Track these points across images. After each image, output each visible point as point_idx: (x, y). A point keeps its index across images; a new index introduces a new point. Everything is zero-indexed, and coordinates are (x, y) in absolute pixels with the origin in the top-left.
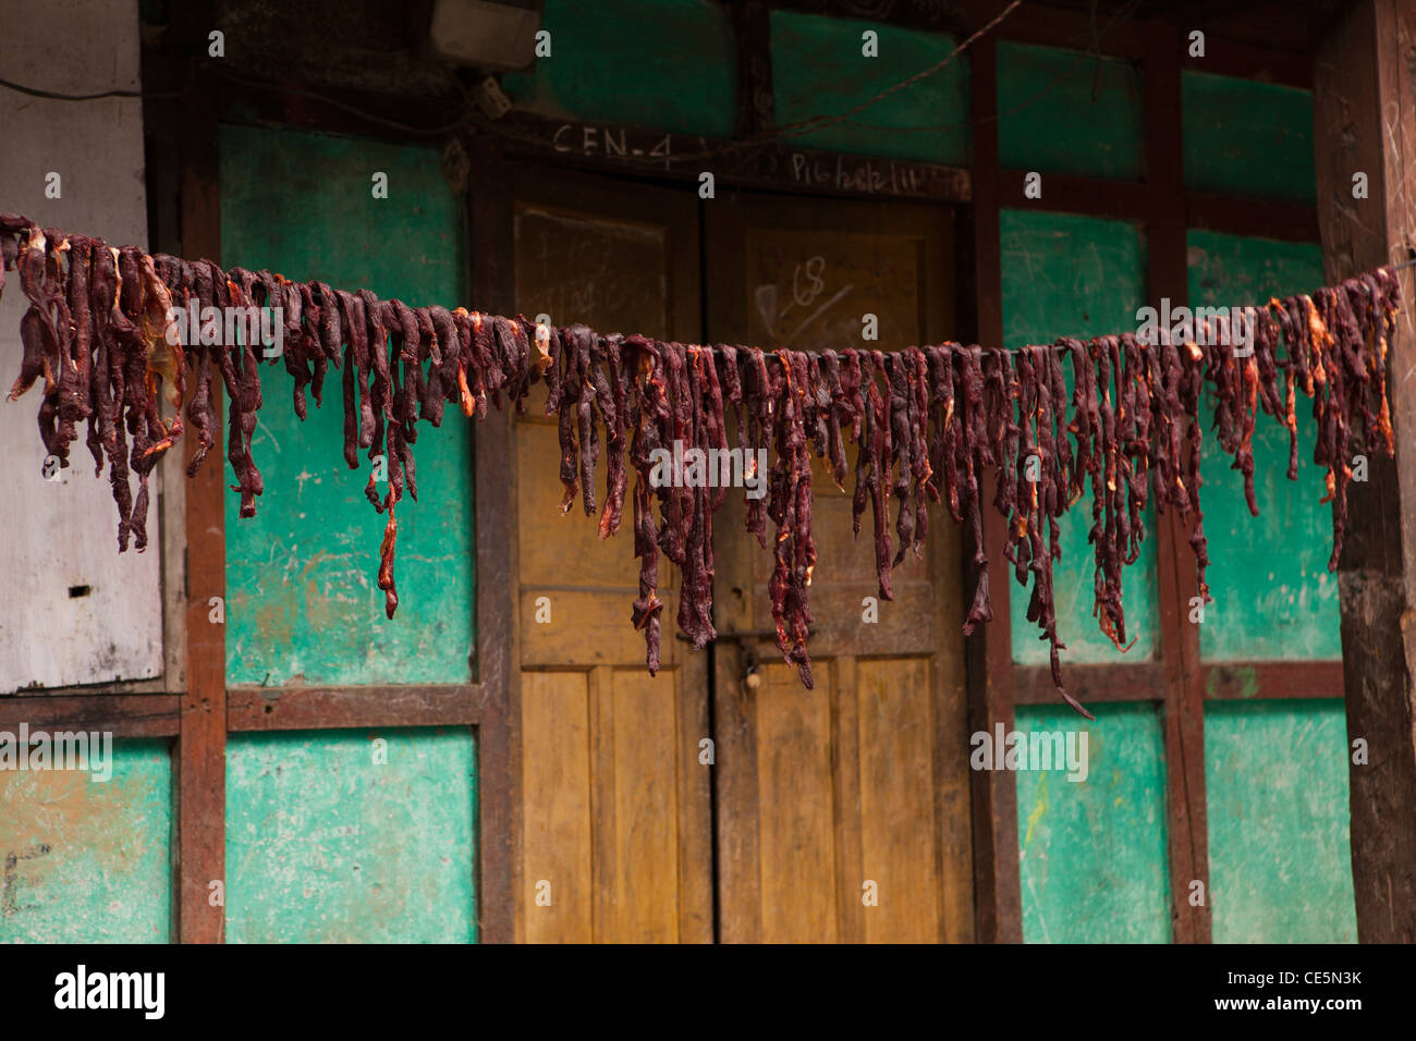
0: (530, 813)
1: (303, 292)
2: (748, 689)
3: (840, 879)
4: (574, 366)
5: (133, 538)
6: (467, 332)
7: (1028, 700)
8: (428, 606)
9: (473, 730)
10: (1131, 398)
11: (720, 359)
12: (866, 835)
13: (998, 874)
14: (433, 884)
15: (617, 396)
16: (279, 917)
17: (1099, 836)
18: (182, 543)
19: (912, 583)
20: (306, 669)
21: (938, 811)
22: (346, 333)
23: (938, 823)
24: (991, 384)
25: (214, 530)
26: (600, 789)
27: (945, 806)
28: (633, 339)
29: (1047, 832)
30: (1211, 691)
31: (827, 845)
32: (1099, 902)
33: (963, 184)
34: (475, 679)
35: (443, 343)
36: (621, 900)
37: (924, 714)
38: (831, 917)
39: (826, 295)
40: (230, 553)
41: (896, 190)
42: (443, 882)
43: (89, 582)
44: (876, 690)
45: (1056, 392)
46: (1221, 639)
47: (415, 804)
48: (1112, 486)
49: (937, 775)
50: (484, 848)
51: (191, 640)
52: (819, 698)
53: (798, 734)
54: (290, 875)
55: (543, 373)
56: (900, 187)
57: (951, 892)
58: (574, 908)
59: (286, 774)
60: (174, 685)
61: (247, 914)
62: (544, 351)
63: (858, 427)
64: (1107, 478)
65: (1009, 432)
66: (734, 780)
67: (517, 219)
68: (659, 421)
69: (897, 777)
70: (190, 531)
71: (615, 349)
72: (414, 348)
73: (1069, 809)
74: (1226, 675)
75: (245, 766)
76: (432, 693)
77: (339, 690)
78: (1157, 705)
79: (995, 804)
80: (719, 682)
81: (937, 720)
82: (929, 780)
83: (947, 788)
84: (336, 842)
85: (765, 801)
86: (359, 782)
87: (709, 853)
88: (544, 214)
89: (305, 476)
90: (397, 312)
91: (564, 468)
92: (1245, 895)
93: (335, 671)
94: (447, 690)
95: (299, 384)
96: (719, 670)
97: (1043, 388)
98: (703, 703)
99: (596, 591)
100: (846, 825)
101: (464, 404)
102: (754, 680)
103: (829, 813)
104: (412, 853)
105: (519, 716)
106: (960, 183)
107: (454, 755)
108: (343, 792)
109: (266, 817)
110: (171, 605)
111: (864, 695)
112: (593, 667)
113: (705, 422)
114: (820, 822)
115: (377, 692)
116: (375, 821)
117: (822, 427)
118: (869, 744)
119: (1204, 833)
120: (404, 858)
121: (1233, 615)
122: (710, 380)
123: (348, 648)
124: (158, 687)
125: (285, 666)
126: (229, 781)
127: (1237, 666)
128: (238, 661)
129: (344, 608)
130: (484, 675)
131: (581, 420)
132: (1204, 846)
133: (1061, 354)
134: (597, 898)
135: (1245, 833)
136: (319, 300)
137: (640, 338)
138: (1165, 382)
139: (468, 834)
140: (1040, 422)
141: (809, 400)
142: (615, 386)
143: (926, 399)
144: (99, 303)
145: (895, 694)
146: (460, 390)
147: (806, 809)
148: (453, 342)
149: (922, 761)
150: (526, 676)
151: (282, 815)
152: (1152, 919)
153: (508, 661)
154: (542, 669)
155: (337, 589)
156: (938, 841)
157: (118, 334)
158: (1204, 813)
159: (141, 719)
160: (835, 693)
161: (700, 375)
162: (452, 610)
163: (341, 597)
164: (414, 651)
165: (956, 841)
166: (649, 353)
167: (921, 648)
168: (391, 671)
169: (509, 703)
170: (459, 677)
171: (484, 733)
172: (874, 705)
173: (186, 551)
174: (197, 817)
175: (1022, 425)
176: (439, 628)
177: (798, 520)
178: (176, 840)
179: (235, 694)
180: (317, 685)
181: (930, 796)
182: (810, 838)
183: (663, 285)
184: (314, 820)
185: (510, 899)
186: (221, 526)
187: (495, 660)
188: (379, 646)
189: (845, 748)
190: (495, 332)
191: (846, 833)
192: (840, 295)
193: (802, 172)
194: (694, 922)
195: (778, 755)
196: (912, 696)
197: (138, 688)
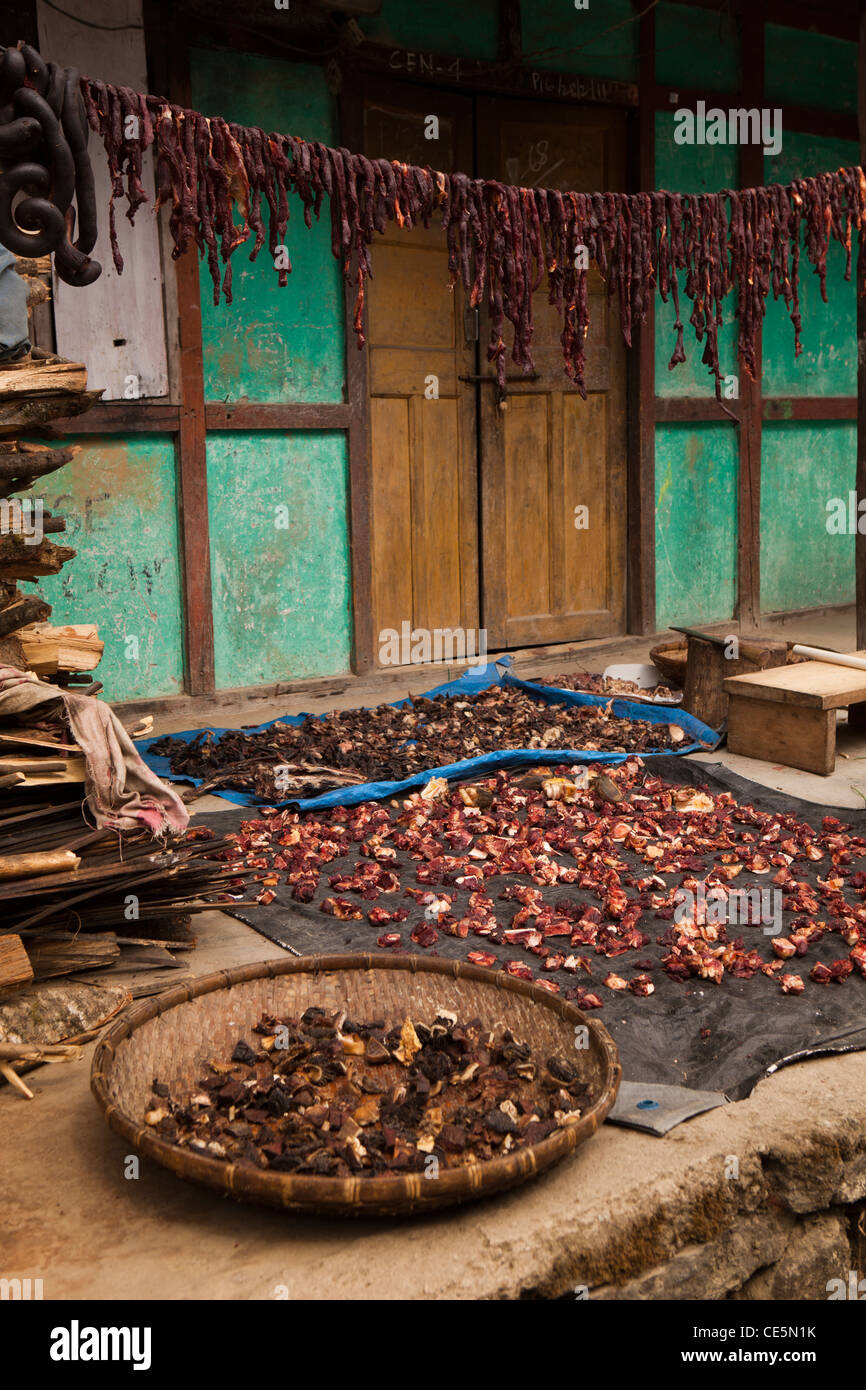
0: (376, 482)
1: (310, 148)
2: (500, 410)
3: (551, 525)
4: (457, 199)
5: (223, 296)
6: (399, 176)
7: (663, 419)
8: (317, 356)
9: (345, 432)
10: (762, 228)
11: (538, 196)
12: (566, 498)
13: (642, 521)
14: (324, 522)
15: (481, 218)
16: (238, 540)
17: (699, 499)
18: (176, 314)
19: (597, 348)
20: (250, 393)
21: (608, 485)
22: (334, 173)
23: (608, 492)
24: (686, 216)
25: (195, 306)
26: (416, 469)
27: (612, 482)
28: (489, 182)
29: (670, 497)
30: (766, 414)
31: (544, 504)
32: (697, 538)
33: (634, 94)
34: (346, 401)
35: (387, 182)
36: (427, 535)
37: (601, 428)
38: (546, 546)
39: (549, 165)
40: (204, 322)
41: (594, 97)
42: (329, 521)
43: (125, 337)
44: (574, 413)
45: (721, 223)
46: (773, 384)
47: (312, 475)
48: (751, 282)
49: (608, 464)
50: (353, 501)
51: (184, 374)
52: (542, 418)
53: (528, 439)
54: (244, 514)
55: (440, 203)
56: (597, 95)
57: (614, 532)
58: (401, 538)
59: (239, 456)
60: (175, 401)
61: (220, 537)
62: (442, 188)
63: (613, 241)
64: (747, 277)
65: (695, 247)
66: (491, 465)
67: (365, 112)
68: (505, 234)
69: (585, 467)
70: (181, 306)
71: (480, 188)
72: (372, 185)
73: (683, 484)
74: (776, 405)
75: (217, 450)
76: (322, 409)
77: (269, 406)
78: (735, 423)
79: (642, 481)
80: (483, 406)
81: (610, 430)
82: (604, 466)
83: (613, 472)
84: (268, 496)
85: (509, 479)
86: (281, 461)
87: (476, 508)
88: (381, 109)
89: (245, 274)
90: (361, 162)
91: (450, 262)
92: (779, 535)
93: (266, 394)
94: (331, 407)
95: (307, 206)
96: (483, 399)
97: (715, 220)
98: (473, 419)
99: (414, 350)
100: (556, 492)
101: (397, 221)
102: (504, 405)
103: (546, 485)
104: (312, 503)
105: (370, 424)
106: (632, 93)
107: (334, 446)
108: (272, 466)
109: (228, 480)
110: (172, 352)
111: (567, 415)
112: (411, 396)
113: (529, 236)
114: (540, 491)
115: (291, 407)
116: (290, 484)
117: (593, 241)
118: (569, 444)
119: (759, 499)
120: (306, 507)
121: (780, 369)
122: (532, 210)
123: (272, 381)
124: (165, 402)
125: (237, 391)
126: (208, 459)
127: (782, 400)
128: (209, 386)
129: (270, 357)
130: (351, 399)
131: (462, 232)
132: (758, 506)
133: (724, 198)
134: (414, 533)
135: (780, 499)
136: (319, 154)
137: (494, 182)
138: (781, 217)
139: (343, 493)
140: (711, 241)
141: (586, 223)
142: (480, 211)
143: (651, 225)
144: (201, 152)
145: (585, 415)
146: (396, 213)
147: (532, 483)
148: (393, 182)
149: (600, 455)
150: (373, 400)
151: (238, 479)
152: (726, 548)
153: (365, 391)
154: (382, 396)
155: (265, 344)
156: (608, 502)
157: (212, 172)
158: (759, 487)
159: (158, 420)
160: (550, 414)
161: (526, 206)
162: (332, 359)
163: (268, 350)
164: (310, 383)
165: (618, 501)
166: (499, 192)
167: (601, 387)
168: (297, 395)
169: (365, 416)
170: (337, 400)
171: (353, 434)
172: (573, 422)
173: (179, 319)
174: (191, 479)
175: (702, 242)
176: (324, 370)
177: (580, 297)
178: (179, 492)
179: (210, 407)
180: (255, 403)
181: (604, 476)
182: (534, 500)
183: (451, 157)
184: (256, 483)
185: (368, 532)
186: (199, 305)
187: (357, 390)
188: (290, 380)
189: (556, 446)
190: (414, 175)
191: (555, 498)
192: (557, 165)
193: (538, 84)
194: (467, 548)
195: (517, 451)
196: (594, 416)
197: (155, 402)
